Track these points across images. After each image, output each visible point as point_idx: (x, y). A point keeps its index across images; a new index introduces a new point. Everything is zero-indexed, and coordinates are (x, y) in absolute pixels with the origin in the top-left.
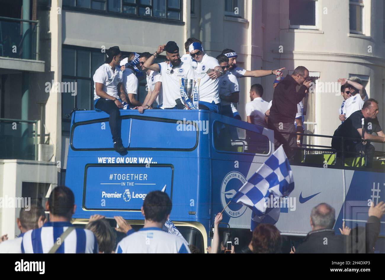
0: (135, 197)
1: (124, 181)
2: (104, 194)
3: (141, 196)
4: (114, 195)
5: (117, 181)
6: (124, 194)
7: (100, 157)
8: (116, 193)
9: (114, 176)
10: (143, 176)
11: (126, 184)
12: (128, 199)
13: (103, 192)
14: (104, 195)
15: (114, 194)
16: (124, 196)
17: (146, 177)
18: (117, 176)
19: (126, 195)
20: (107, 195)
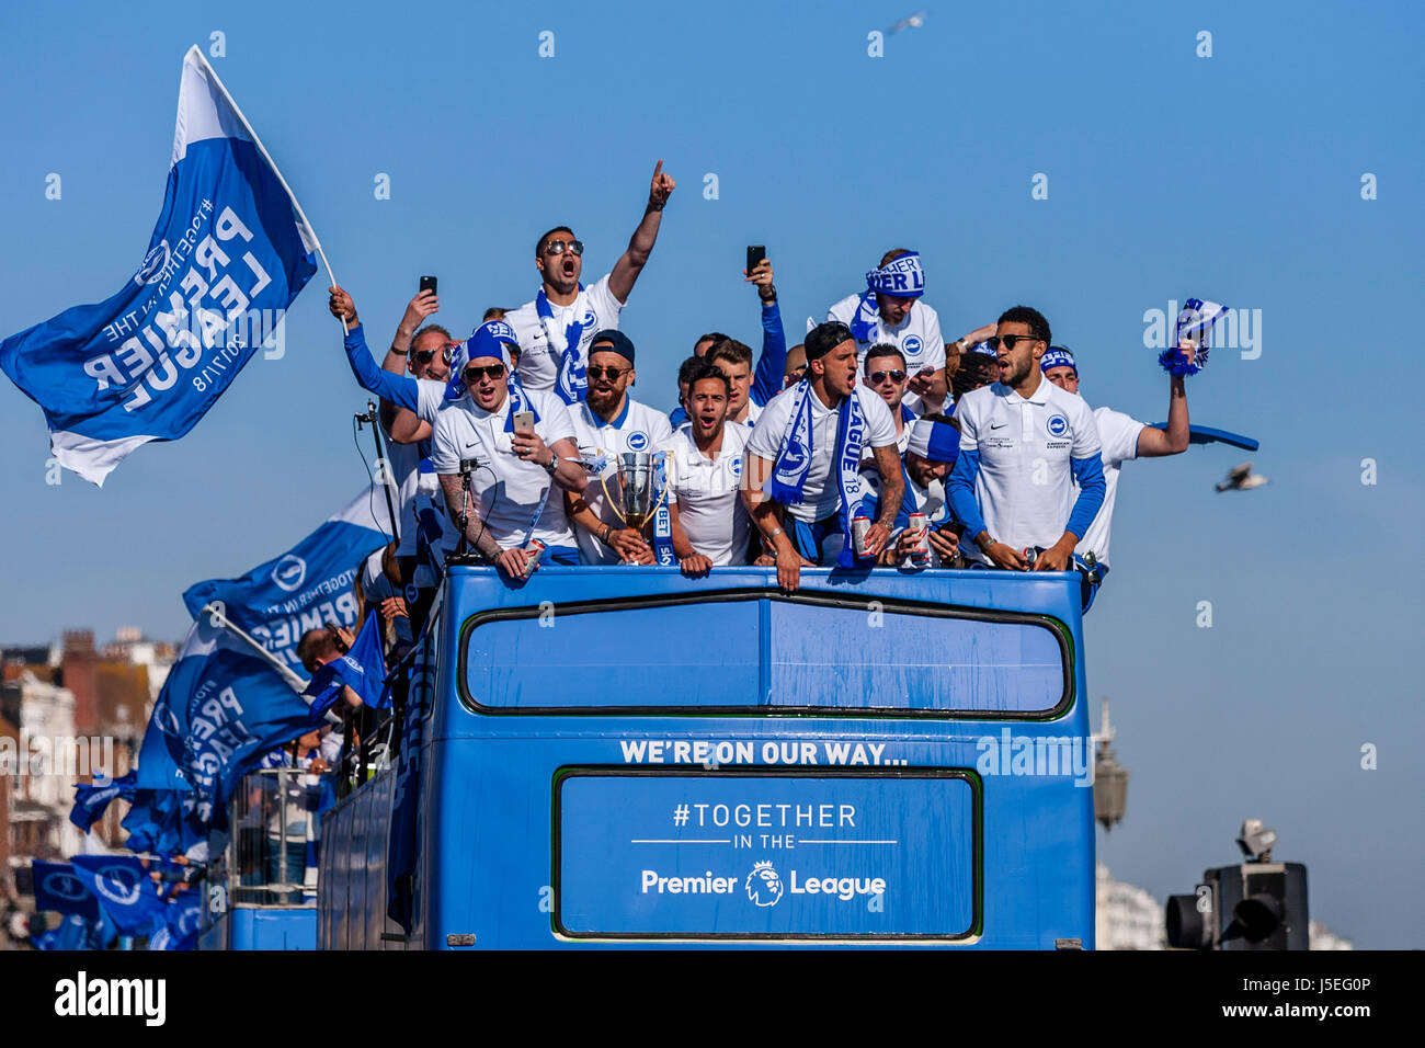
0: (802, 891)
1: (746, 831)
2: (650, 878)
3: (830, 886)
4: (699, 884)
5: (711, 831)
6: (749, 878)
7: (628, 740)
8: (709, 874)
9: (694, 813)
10: (835, 812)
11: (757, 842)
12: (766, 895)
13: (645, 874)
14: (653, 883)
15: (701, 880)
16: (748, 887)
17: (849, 817)
18: (709, 813)
19: (759, 884)
20: (666, 884)
